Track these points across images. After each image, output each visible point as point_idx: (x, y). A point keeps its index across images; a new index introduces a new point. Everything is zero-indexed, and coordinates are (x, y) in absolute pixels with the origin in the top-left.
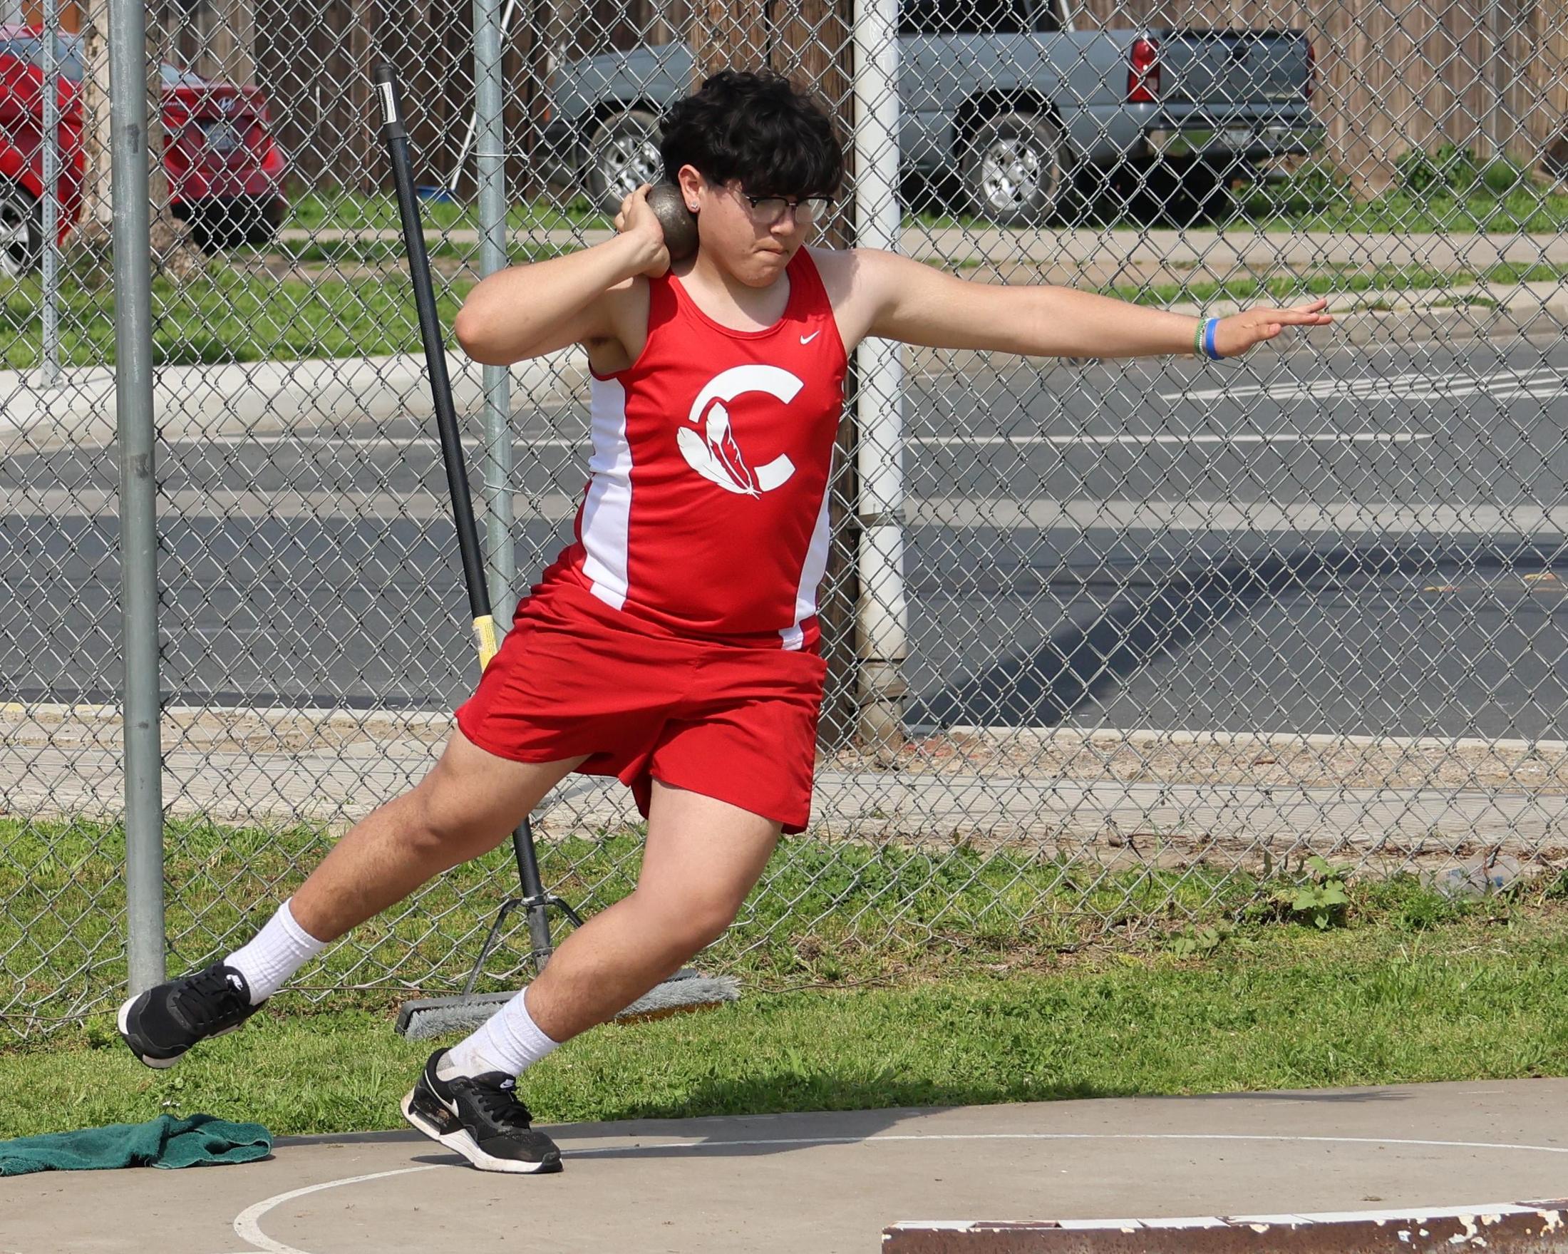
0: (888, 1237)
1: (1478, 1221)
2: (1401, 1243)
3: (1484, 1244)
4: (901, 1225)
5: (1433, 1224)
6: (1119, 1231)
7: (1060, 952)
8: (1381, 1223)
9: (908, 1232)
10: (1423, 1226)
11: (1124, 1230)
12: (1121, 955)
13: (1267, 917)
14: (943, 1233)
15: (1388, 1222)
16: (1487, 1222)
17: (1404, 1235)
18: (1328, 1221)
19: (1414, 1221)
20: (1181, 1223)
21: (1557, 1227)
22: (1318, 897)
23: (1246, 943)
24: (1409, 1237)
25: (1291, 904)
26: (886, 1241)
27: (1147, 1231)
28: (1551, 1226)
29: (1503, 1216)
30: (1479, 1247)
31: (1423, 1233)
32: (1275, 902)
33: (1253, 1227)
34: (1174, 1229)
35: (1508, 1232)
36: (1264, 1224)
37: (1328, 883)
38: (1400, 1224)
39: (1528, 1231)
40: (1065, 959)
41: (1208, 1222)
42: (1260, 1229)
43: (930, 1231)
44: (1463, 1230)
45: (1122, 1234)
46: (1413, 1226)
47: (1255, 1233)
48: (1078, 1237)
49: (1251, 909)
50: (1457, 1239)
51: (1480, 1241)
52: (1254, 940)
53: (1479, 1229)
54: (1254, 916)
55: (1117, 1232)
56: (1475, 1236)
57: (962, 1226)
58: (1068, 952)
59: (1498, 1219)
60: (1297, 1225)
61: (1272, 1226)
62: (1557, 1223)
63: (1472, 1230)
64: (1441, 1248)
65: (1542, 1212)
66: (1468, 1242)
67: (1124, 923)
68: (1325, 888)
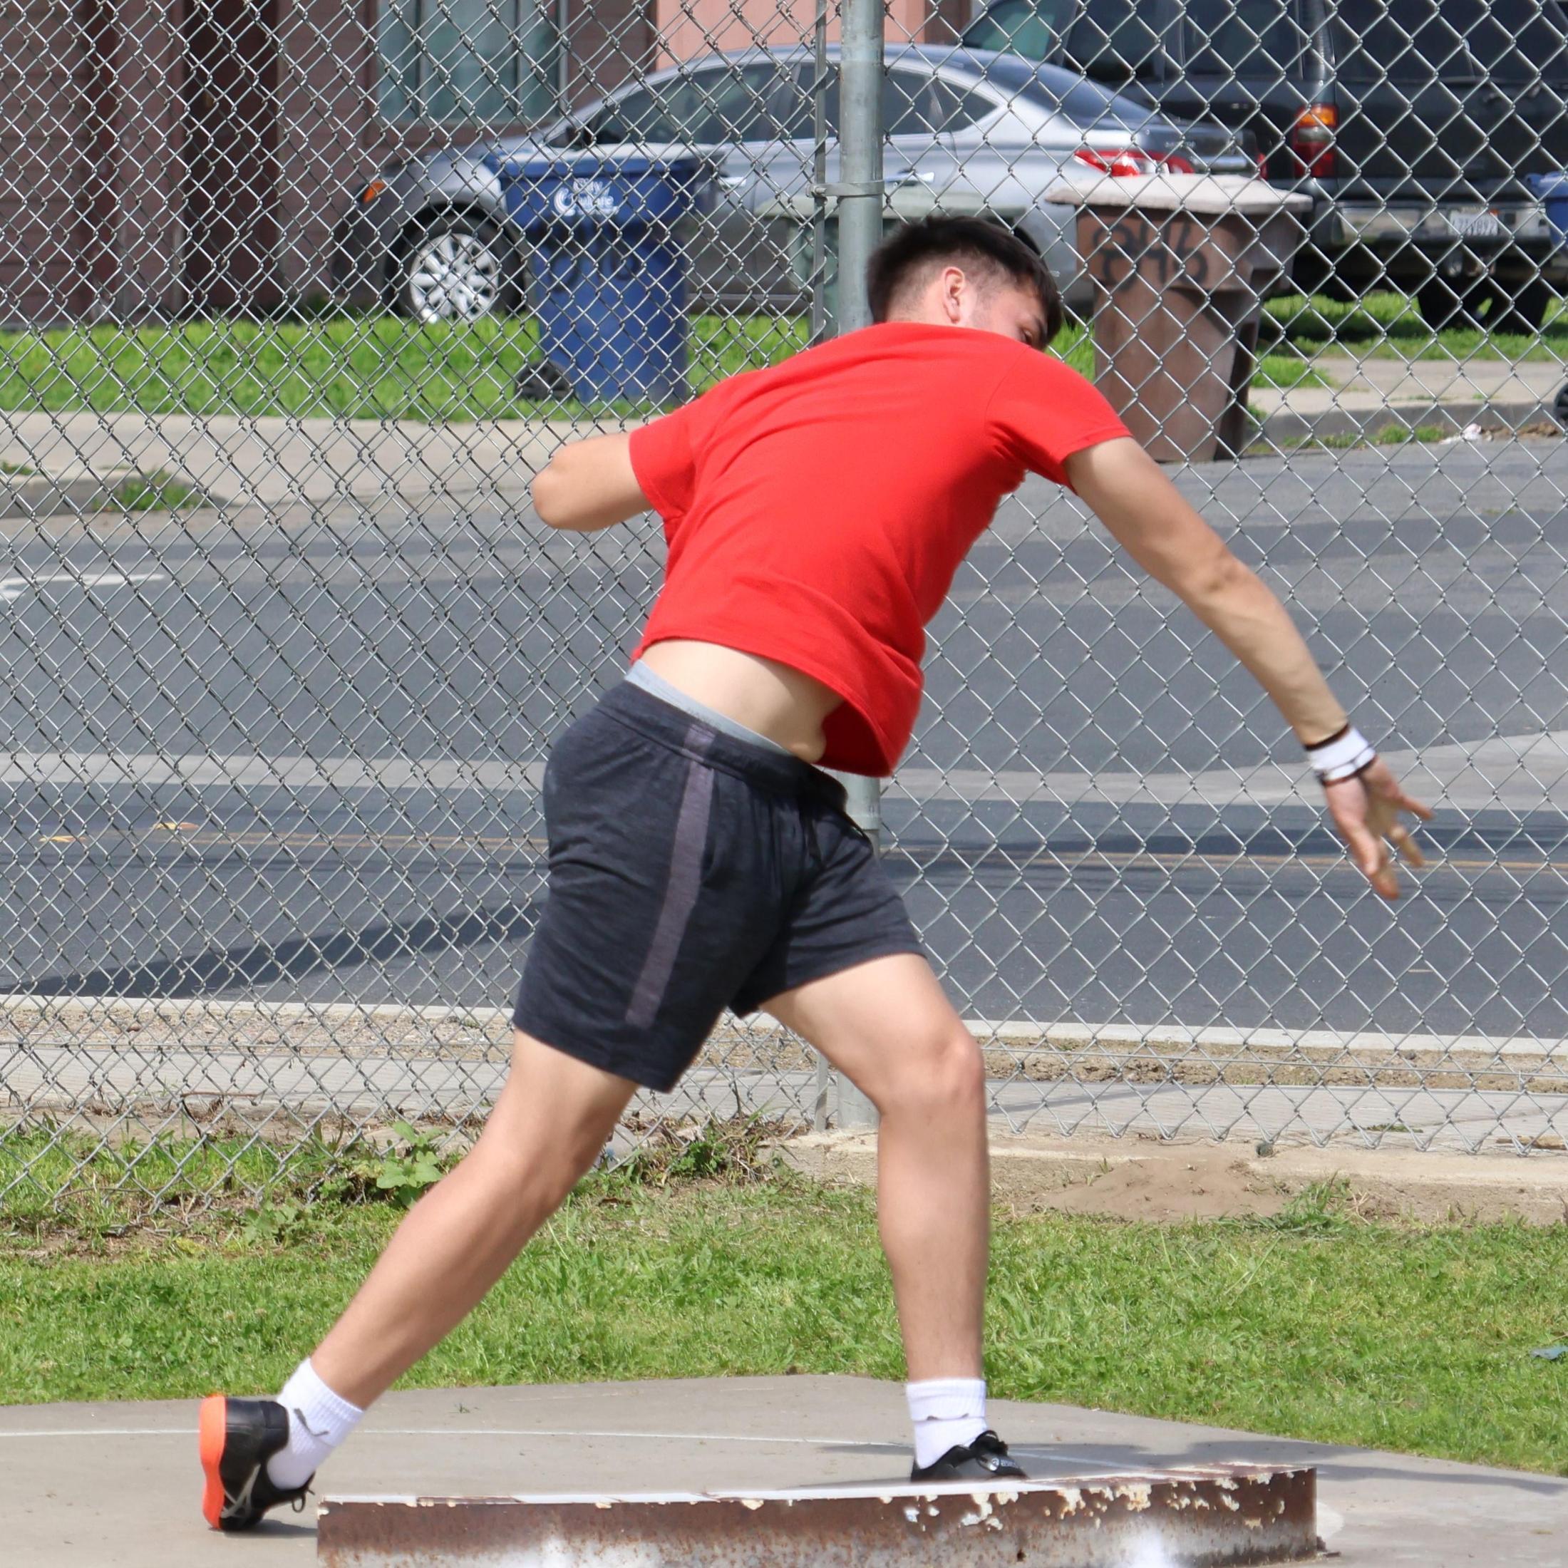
0: (325, 1512)
1: (992, 1498)
2: (910, 1524)
3: (1000, 1527)
4: (341, 1499)
5: (942, 1501)
6: (592, 1506)
7: (105, 1236)
8: (887, 1500)
9: (348, 1506)
10: (934, 1503)
11: (599, 1505)
12: (179, 1240)
13: (347, 1196)
14: (388, 1506)
15: (895, 1499)
16: (1002, 1500)
17: (912, 1514)
18: (829, 1497)
19: (922, 1498)
20: (662, 1498)
21: (1078, 1509)
22: (408, 1172)
23: (327, 1225)
24: (918, 1517)
25: (374, 1180)
26: (322, 1516)
27: (626, 1506)
28: (1071, 1507)
29: (1020, 1494)
30: (994, 1529)
31: (933, 1512)
32: (355, 1179)
33: (745, 1503)
34: (656, 1504)
35: (1025, 1513)
36: (757, 1500)
37: (419, 1154)
38: (908, 1501)
39: (1048, 1513)
40: (112, 1245)
41: (693, 1498)
42: (753, 1506)
43: (374, 1505)
44: (975, 1508)
45: (598, 1510)
46: (921, 1503)
47: (746, 1510)
48: (545, 1513)
49: (328, 1186)
50: (970, 1519)
51: (995, 1522)
52: (336, 1222)
53: (994, 1509)
54: (332, 1194)
55: (590, 1507)
56: (989, 1516)
57: (411, 1501)
58: (114, 1236)
59: (1015, 1498)
60: (795, 1501)
61: (766, 1502)
62: (1078, 1504)
63: (986, 1509)
64: (952, 1531)
65: (1062, 1490)
66: (982, 1523)
67: (175, 1200)
68: (414, 1160)
